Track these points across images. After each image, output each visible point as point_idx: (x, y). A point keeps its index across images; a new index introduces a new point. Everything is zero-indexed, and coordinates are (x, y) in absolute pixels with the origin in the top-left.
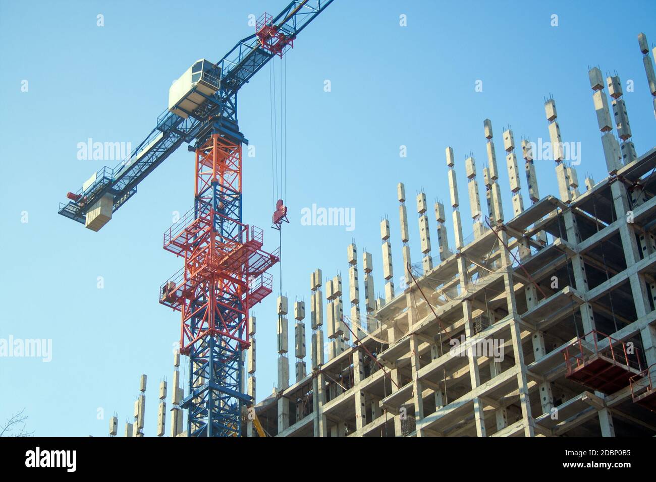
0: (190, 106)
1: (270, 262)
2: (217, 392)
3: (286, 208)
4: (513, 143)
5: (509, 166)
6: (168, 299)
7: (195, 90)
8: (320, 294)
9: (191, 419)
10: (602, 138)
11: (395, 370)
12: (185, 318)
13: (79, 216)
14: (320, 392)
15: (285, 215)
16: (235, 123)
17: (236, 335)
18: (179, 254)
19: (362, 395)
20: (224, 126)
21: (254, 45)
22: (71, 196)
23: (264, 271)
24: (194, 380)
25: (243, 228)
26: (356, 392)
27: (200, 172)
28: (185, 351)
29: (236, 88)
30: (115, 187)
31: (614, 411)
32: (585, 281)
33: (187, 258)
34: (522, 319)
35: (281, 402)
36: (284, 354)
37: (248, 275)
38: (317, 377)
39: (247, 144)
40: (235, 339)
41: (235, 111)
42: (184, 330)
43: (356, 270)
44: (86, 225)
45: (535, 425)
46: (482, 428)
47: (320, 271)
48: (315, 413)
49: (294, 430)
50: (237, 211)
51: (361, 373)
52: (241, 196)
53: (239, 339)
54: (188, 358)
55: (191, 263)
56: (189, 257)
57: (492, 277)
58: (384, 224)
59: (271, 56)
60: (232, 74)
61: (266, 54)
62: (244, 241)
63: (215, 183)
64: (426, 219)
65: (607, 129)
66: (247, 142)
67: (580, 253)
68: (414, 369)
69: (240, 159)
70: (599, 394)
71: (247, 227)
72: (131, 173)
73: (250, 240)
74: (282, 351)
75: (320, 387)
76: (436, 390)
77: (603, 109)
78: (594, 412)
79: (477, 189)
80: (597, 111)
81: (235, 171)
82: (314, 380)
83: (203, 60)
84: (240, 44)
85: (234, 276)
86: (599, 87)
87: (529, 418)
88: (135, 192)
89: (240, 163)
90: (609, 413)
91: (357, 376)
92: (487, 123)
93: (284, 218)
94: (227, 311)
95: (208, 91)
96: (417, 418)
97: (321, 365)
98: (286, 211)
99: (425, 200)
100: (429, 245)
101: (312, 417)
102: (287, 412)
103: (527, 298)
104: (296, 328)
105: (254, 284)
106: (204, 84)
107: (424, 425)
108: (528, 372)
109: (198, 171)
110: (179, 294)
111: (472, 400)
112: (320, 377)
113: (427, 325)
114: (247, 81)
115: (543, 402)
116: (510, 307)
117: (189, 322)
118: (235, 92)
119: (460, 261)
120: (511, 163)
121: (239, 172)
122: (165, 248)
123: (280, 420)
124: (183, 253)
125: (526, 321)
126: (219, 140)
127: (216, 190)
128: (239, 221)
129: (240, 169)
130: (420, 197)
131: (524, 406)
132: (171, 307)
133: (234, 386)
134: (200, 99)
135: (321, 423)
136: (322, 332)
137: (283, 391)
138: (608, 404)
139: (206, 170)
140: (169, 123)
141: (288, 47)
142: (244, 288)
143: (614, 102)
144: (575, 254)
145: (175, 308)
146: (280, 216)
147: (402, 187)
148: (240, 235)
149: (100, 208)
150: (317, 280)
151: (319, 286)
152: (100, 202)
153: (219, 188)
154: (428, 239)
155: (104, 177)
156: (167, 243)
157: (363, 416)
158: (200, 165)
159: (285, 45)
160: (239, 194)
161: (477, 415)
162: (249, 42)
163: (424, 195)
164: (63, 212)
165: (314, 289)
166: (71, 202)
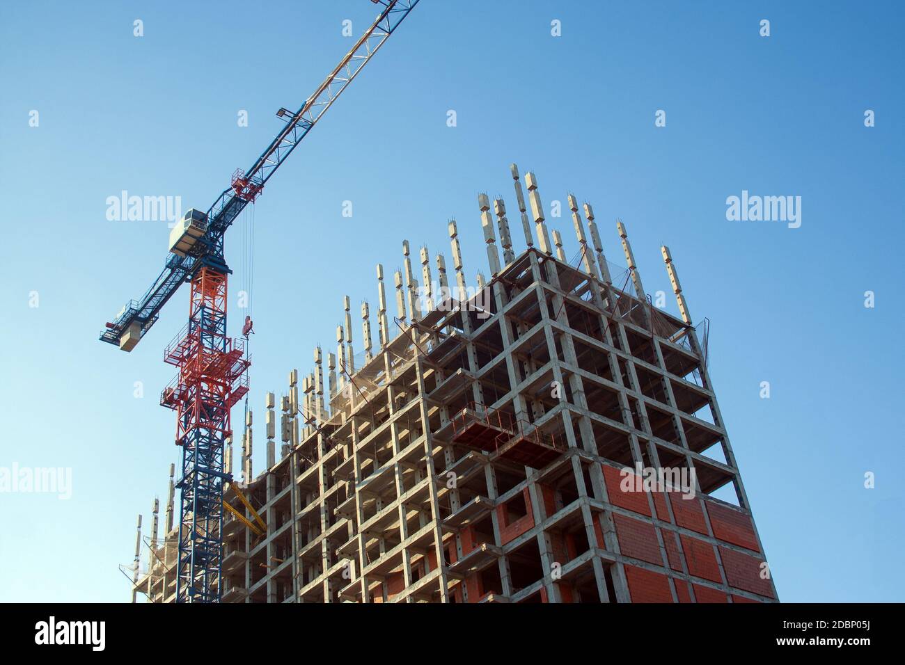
0: (186, 247)
1: (244, 366)
2: (201, 473)
3: (251, 322)
4: (427, 257)
5: (424, 276)
6: (166, 402)
7: (186, 233)
8: (296, 389)
9: (183, 496)
10: (487, 248)
11: (347, 446)
12: (180, 416)
13: (115, 341)
14: (295, 467)
15: (251, 328)
16: (222, 258)
17: (220, 428)
18: (177, 365)
19: (324, 467)
20: (211, 260)
21: (233, 195)
22: (108, 325)
23: (240, 374)
24: (186, 464)
25: (227, 341)
26: (319, 465)
27: (194, 299)
28: (179, 443)
29: (223, 230)
30: (141, 316)
31: (496, 464)
32: (476, 363)
33: (182, 367)
34: (429, 397)
35: (268, 477)
36: (271, 440)
37: (229, 378)
38: (293, 456)
39: (232, 274)
40: (220, 430)
41: (222, 248)
42: (179, 425)
43: (320, 368)
44: (120, 347)
45: (437, 481)
46: (400, 487)
47: (296, 371)
48: (292, 484)
49: (277, 500)
50: (222, 328)
51: (323, 450)
52: (225, 315)
53: (223, 430)
54: (182, 447)
55: (186, 372)
56: (184, 366)
57: (408, 365)
58: (339, 329)
59: (247, 202)
60: (218, 219)
61: (243, 202)
62: (228, 351)
63: (203, 306)
64: (368, 323)
65: (491, 241)
66: (231, 272)
67: (472, 341)
68: (354, 443)
69: (226, 286)
70: (485, 453)
71: (230, 340)
72: (151, 304)
73: (232, 350)
74: (271, 437)
75: (295, 464)
76: (374, 459)
77: (487, 226)
78: (481, 466)
79: (403, 296)
80: (484, 227)
81: (222, 296)
82: (291, 458)
83: (192, 209)
84: (223, 194)
85: (219, 380)
86: (485, 208)
87: (432, 475)
88: (158, 318)
89: (226, 290)
90: (492, 467)
91: (320, 452)
92: (405, 243)
93: (250, 331)
94: (215, 409)
95: (198, 234)
96: (356, 482)
97: (296, 446)
98: (252, 324)
99: (367, 308)
100: (370, 344)
101: (290, 488)
102: (273, 485)
103: (437, 380)
104: (282, 418)
105: (235, 386)
106: (194, 228)
107: (361, 488)
108: (433, 439)
109: (192, 297)
110: (176, 397)
111: (394, 465)
112: (295, 455)
113: (364, 407)
114: (230, 224)
115: (447, 462)
116: (420, 388)
117: (183, 419)
118: (222, 233)
119: (386, 354)
120: (426, 274)
121: (225, 296)
122: (165, 361)
123: (268, 492)
124: (180, 364)
125: (433, 399)
126: (207, 272)
127: (203, 311)
128: (224, 336)
129: (226, 294)
130: (364, 306)
131: (428, 466)
132: (170, 408)
133: (218, 468)
134: (193, 241)
135: (296, 492)
136: (297, 420)
137: (270, 468)
138: (491, 459)
139: (199, 296)
140: (175, 262)
141: (258, 194)
142: (227, 389)
143: (499, 219)
144: (468, 342)
145: (173, 409)
146: (247, 330)
147: (348, 298)
148: (225, 348)
149: (129, 333)
150: (293, 378)
151: (296, 383)
152: (129, 329)
153: (206, 310)
154: (370, 339)
155: (131, 308)
156: (167, 357)
157: (325, 484)
158: (194, 292)
159: (256, 193)
160: (225, 314)
161: (397, 477)
162: (229, 193)
163: (367, 304)
164: (103, 339)
165: (292, 386)
166: (108, 330)
